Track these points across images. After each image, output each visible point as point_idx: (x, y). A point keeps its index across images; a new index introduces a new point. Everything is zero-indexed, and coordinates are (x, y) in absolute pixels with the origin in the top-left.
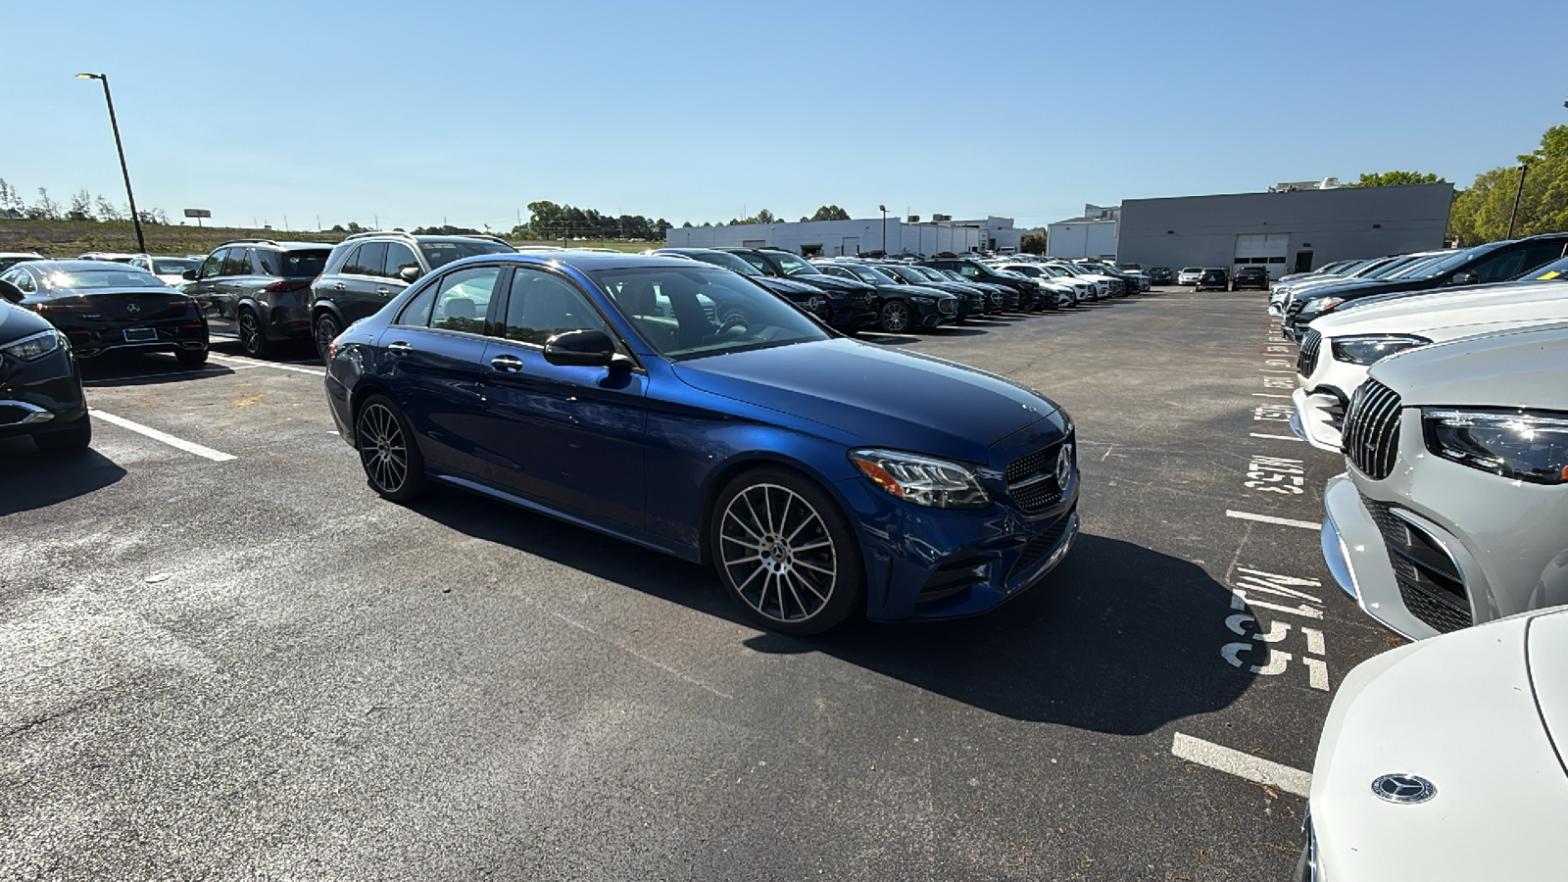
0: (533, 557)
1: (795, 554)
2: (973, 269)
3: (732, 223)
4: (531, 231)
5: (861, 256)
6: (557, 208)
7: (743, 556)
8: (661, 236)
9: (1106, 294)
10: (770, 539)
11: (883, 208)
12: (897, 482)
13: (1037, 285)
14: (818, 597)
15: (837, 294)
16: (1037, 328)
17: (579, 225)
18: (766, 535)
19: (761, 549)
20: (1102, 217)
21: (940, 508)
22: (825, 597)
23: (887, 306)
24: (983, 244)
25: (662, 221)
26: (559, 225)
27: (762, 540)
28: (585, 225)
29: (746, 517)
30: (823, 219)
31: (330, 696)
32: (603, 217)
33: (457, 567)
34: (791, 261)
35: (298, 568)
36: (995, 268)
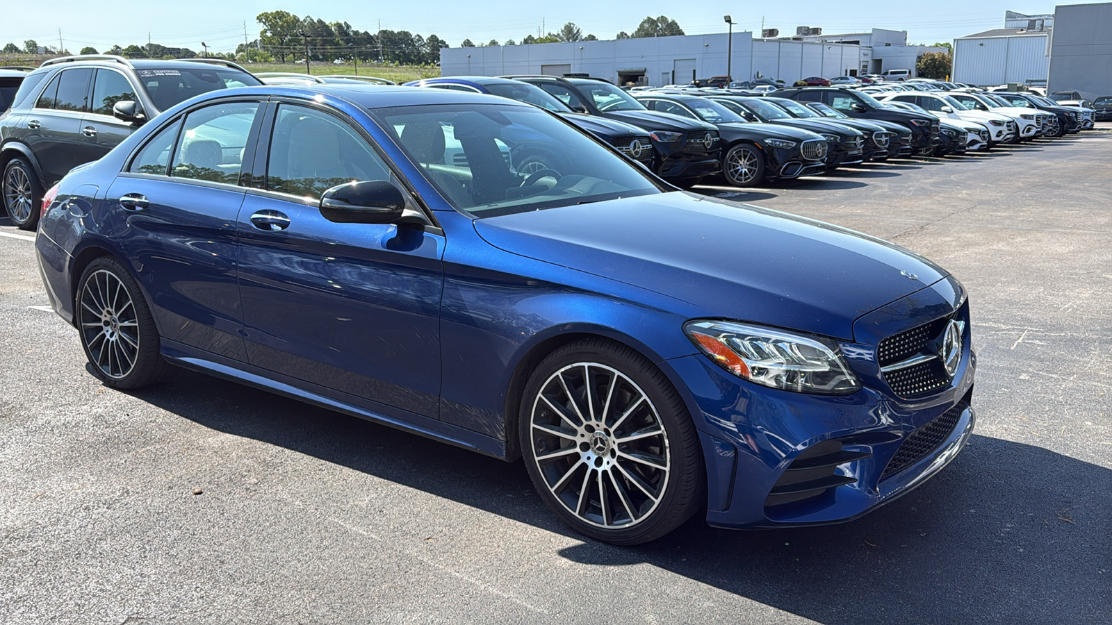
0: (298, 455)
1: (620, 445)
2: (850, 100)
3: (526, 41)
4: (261, 51)
5: (698, 86)
6: (296, 20)
7: (557, 448)
8: (434, 57)
9: (1033, 132)
10: (590, 429)
11: (728, 20)
12: (744, 359)
13: (937, 121)
14: (648, 497)
15: (665, 136)
16: (936, 179)
17: (325, 42)
18: (585, 423)
19: (579, 440)
20: (1029, 28)
21: (796, 391)
22: (657, 498)
23: (732, 152)
24: (865, 66)
25: (433, 38)
26: (299, 42)
27: (581, 430)
28: (332, 43)
29: (562, 402)
30: (648, 35)
31: (77, 604)
32: (356, 33)
33: (207, 467)
34: (606, 93)
35: (17, 466)
36: (880, 99)
